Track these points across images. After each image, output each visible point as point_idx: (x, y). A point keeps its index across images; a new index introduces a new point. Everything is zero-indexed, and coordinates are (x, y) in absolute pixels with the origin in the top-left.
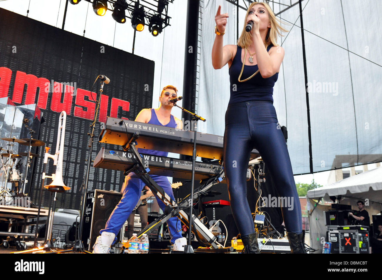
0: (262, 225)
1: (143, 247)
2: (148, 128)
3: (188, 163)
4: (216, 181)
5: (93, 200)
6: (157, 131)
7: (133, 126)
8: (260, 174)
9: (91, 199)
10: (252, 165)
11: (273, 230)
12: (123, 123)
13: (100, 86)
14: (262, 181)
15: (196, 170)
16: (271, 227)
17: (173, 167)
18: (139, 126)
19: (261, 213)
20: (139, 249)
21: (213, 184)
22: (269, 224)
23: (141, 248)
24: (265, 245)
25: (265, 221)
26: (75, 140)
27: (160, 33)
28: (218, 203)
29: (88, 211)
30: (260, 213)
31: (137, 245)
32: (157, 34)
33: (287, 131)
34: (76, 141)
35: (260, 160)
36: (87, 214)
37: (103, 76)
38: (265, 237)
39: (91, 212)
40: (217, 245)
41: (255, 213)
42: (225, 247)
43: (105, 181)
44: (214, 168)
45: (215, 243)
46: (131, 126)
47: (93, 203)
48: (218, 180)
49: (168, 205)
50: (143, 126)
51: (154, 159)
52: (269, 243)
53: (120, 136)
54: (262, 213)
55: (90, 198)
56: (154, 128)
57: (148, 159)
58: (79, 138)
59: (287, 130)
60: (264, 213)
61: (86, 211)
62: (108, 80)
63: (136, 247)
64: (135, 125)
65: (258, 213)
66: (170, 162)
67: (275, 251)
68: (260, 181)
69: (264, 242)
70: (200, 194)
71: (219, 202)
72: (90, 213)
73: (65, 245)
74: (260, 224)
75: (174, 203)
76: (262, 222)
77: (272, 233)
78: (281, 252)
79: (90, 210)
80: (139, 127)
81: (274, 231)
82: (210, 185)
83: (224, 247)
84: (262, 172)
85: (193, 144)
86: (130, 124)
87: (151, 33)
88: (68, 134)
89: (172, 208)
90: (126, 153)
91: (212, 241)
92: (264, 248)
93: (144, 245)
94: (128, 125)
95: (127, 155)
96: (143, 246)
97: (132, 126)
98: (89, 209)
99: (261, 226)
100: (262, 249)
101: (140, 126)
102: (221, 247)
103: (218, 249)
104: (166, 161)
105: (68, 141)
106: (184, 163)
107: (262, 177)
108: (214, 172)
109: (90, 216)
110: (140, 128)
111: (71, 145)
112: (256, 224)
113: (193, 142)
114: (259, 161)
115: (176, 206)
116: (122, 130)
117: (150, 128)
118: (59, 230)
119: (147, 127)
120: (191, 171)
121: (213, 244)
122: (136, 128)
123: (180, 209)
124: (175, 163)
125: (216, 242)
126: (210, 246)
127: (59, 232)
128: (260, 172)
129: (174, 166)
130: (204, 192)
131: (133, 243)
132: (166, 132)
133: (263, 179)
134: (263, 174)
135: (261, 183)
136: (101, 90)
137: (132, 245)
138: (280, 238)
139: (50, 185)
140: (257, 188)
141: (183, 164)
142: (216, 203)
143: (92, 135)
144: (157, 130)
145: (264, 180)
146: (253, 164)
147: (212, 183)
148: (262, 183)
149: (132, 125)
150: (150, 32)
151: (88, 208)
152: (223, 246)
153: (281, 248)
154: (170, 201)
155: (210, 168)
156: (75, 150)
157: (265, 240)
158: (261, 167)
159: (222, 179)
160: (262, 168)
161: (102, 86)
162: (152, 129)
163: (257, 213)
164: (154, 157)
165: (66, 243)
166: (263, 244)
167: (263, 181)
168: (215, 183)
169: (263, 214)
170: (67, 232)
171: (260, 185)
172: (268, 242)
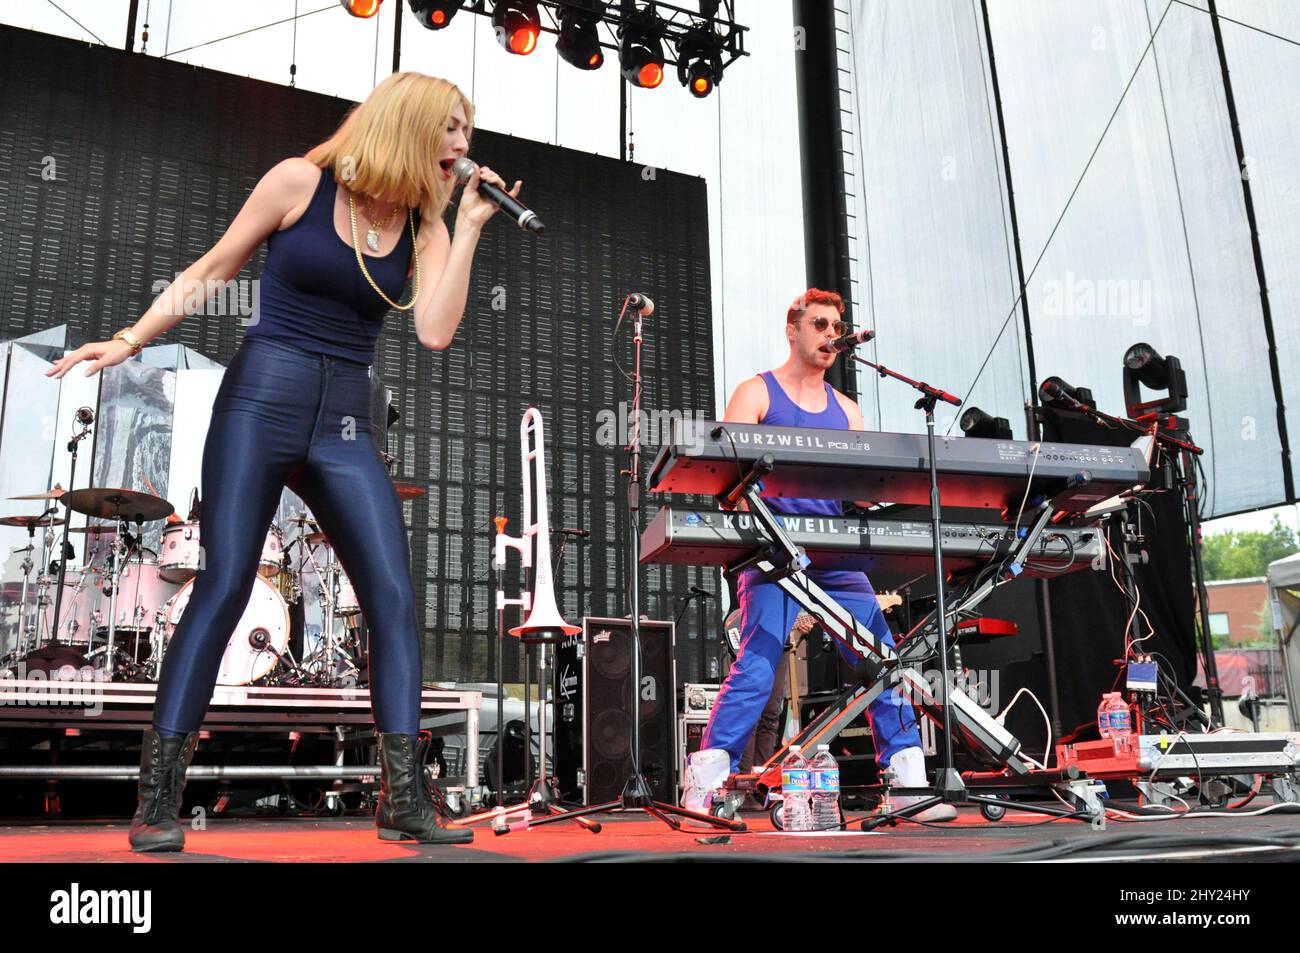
0: (1153, 693)
1: (824, 780)
2: (793, 441)
3: (915, 529)
4: (1002, 573)
5: (581, 650)
6: (818, 445)
7: (751, 438)
8: (1129, 539)
9: (574, 648)
10: (1105, 515)
11: (1187, 706)
12: (723, 433)
13: (633, 328)
14: (1138, 561)
15: (944, 546)
16: (1178, 697)
17: (869, 545)
18: (768, 436)
19: (1144, 657)
20: (814, 788)
21: (994, 583)
22: (1172, 689)
23: (819, 784)
24: (1170, 753)
25: (1158, 682)
26: (482, 462)
27: (717, 85)
28: (974, 629)
29: (566, 685)
30: (1141, 659)
31: (805, 776)
32: (708, 90)
33: (1183, 373)
34: (484, 466)
35: (1128, 499)
36: (566, 693)
37: (637, 297)
38: (1164, 728)
39: (579, 687)
40: (1025, 764)
41: (1124, 659)
42: (1048, 767)
43: (587, 583)
44: (991, 536)
45: (1018, 756)
46: (745, 439)
47: (581, 661)
48: (1011, 571)
49: (866, 655)
50: (779, 436)
51: (812, 525)
52: (1180, 748)
53: (713, 471)
54: (1148, 659)
55: (569, 645)
56: (809, 439)
57: (797, 528)
58: (493, 455)
59: (1183, 368)
60: (1154, 658)
61: (562, 685)
62: (650, 304)
63: (804, 784)
64: (755, 435)
65: (1136, 660)
66: (860, 530)
67: (1201, 769)
68: (1131, 559)
69: (1164, 746)
70: (960, 618)
71: (978, 627)
72: (574, 691)
73: (488, 797)
74: (1146, 693)
75: (885, 650)
76: (1152, 686)
77: (1183, 715)
78: (1219, 772)
79: (576, 683)
80: (768, 438)
81: (1188, 710)
82: (987, 589)
83: (1044, 768)
84: (1136, 533)
85: (929, 471)
86: (741, 435)
87: (688, 87)
88: (460, 445)
89: (881, 665)
90: (731, 517)
91: (1007, 752)
92: (1168, 762)
93: (827, 777)
94: (737, 437)
95: (735, 522)
96: (824, 778)
97: (747, 440)
98: (571, 679)
99: (1150, 699)
100: (1161, 767)
101: (771, 436)
102: (1037, 768)
103: (1028, 776)
104: (849, 528)
105: (461, 466)
106: (901, 530)
107: (1135, 548)
108: (993, 549)
109: (576, 699)
110: (770, 442)
111: (472, 479)
112: (1133, 691)
113: (927, 465)
114: (1123, 500)
115: (894, 656)
116: (720, 455)
117: (797, 438)
118: (458, 750)
119: (789, 437)
120: (931, 553)
121: (1012, 761)
122: (761, 442)
123: (905, 665)
124: (876, 531)
125: (1021, 754)
126: (1002, 767)
127: (458, 755)
128: (1129, 532)
129: (875, 542)
130: (970, 609)
131: (794, 774)
132: (845, 446)
133: (1140, 554)
134: (1138, 538)
135: (1134, 565)
136: (636, 338)
137: (791, 777)
138: (1211, 729)
139: (524, 626)
140: (1123, 582)
141: (900, 533)
142: (967, 630)
143: (636, 476)
144: (820, 443)
145: (1145, 555)
146: (1106, 511)
147: (990, 581)
148: (1138, 566)
149: (747, 435)
150: (684, 85)
151: (567, 677)
152: (1043, 764)
153: (1217, 761)
154: (873, 644)
155: (980, 536)
156: (484, 495)
157: (1164, 738)
158: (1129, 517)
159: (1022, 566)
160: (1133, 520)
161: (639, 327)
162: (805, 442)
163: (1130, 658)
164: (812, 520)
165: (491, 789)
166: (1163, 751)
167: (1141, 559)
168: (1001, 581)
169: (1150, 662)
170: (491, 755)
171: (1133, 574)
172: (1177, 744)
